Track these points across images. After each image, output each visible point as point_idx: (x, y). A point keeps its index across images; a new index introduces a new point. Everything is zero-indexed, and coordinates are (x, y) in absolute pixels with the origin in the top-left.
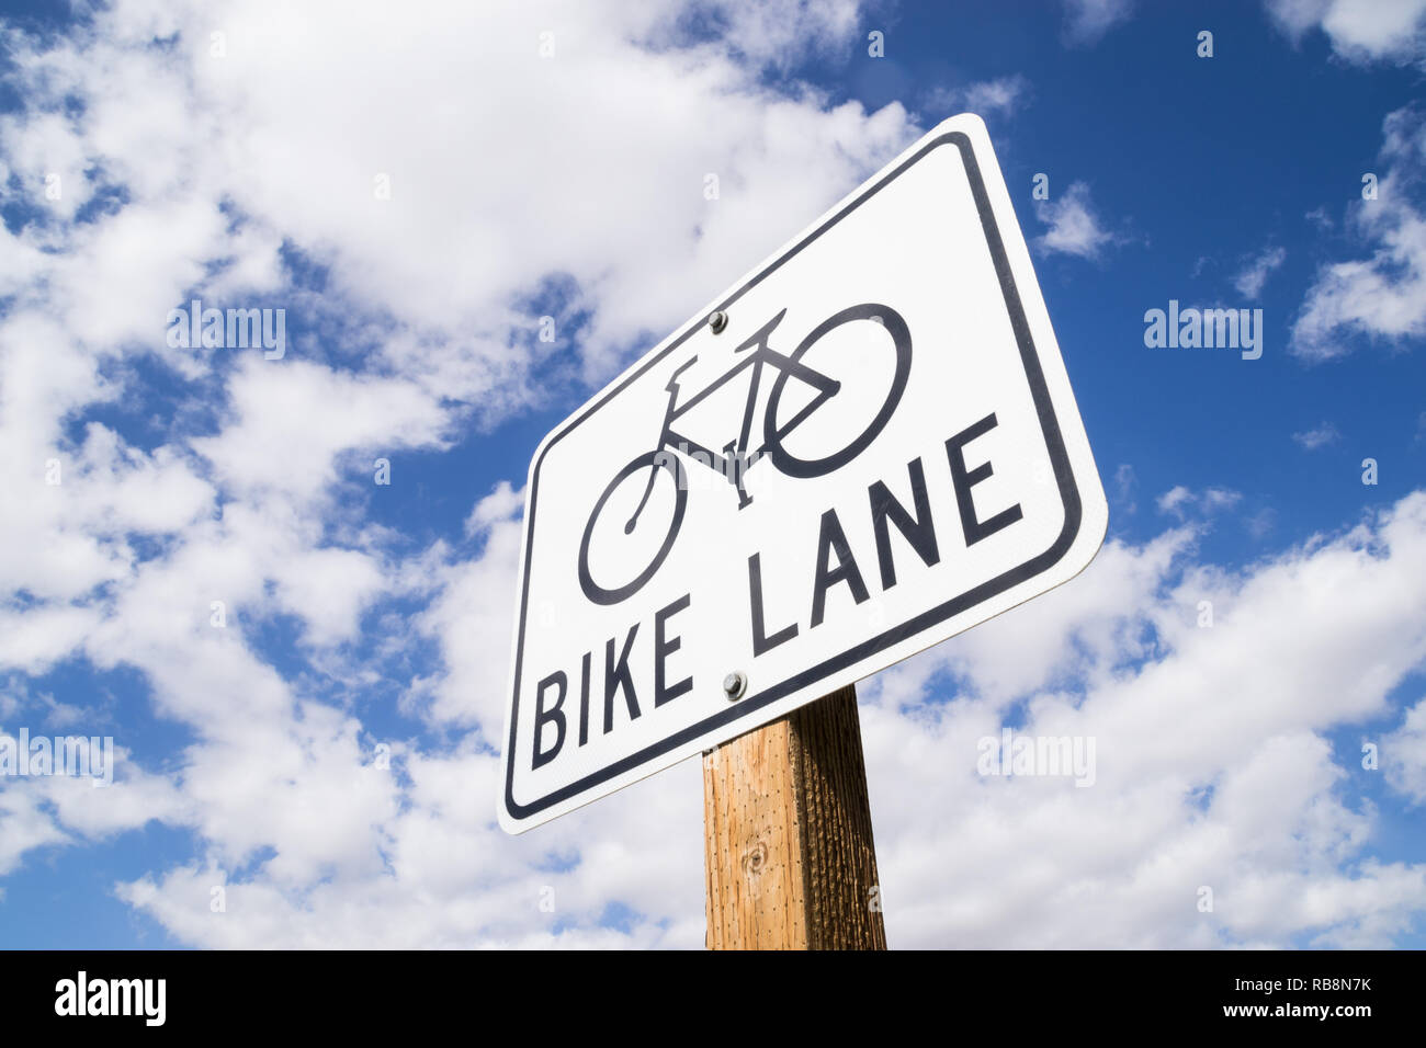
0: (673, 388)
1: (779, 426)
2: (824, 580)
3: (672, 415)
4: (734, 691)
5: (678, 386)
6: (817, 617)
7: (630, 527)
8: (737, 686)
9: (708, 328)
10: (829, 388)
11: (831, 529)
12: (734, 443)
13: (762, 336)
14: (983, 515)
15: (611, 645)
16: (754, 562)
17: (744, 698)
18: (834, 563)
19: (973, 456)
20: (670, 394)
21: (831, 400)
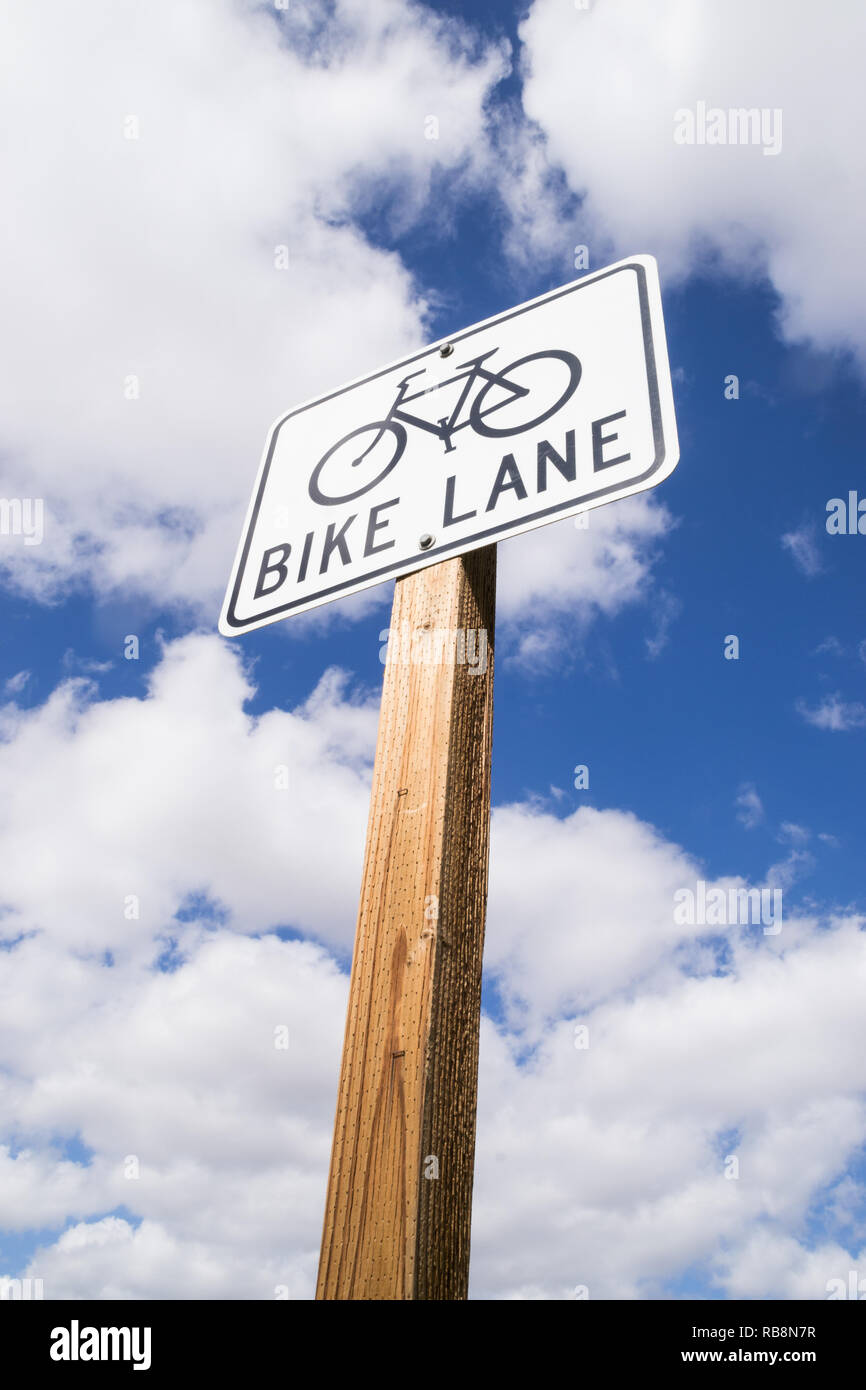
0: (403, 386)
1: (482, 410)
2: (499, 488)
3: (400, 401)
4: (426, 544)
5: (407, 385)
6: (491, 505)
7: (357, 463)
8: (429, 541)
9: (438, 353)
10: (520, 392)
11: (509, 463)
12: (447, 418)
13: (478, 361)
14: (606, 457)
15: (331, 528)
16: (451, 482)
17: (432, 549)
18: (507, 479)
19: (606, 430)
20: (400, 389)
21: (521, 399)
